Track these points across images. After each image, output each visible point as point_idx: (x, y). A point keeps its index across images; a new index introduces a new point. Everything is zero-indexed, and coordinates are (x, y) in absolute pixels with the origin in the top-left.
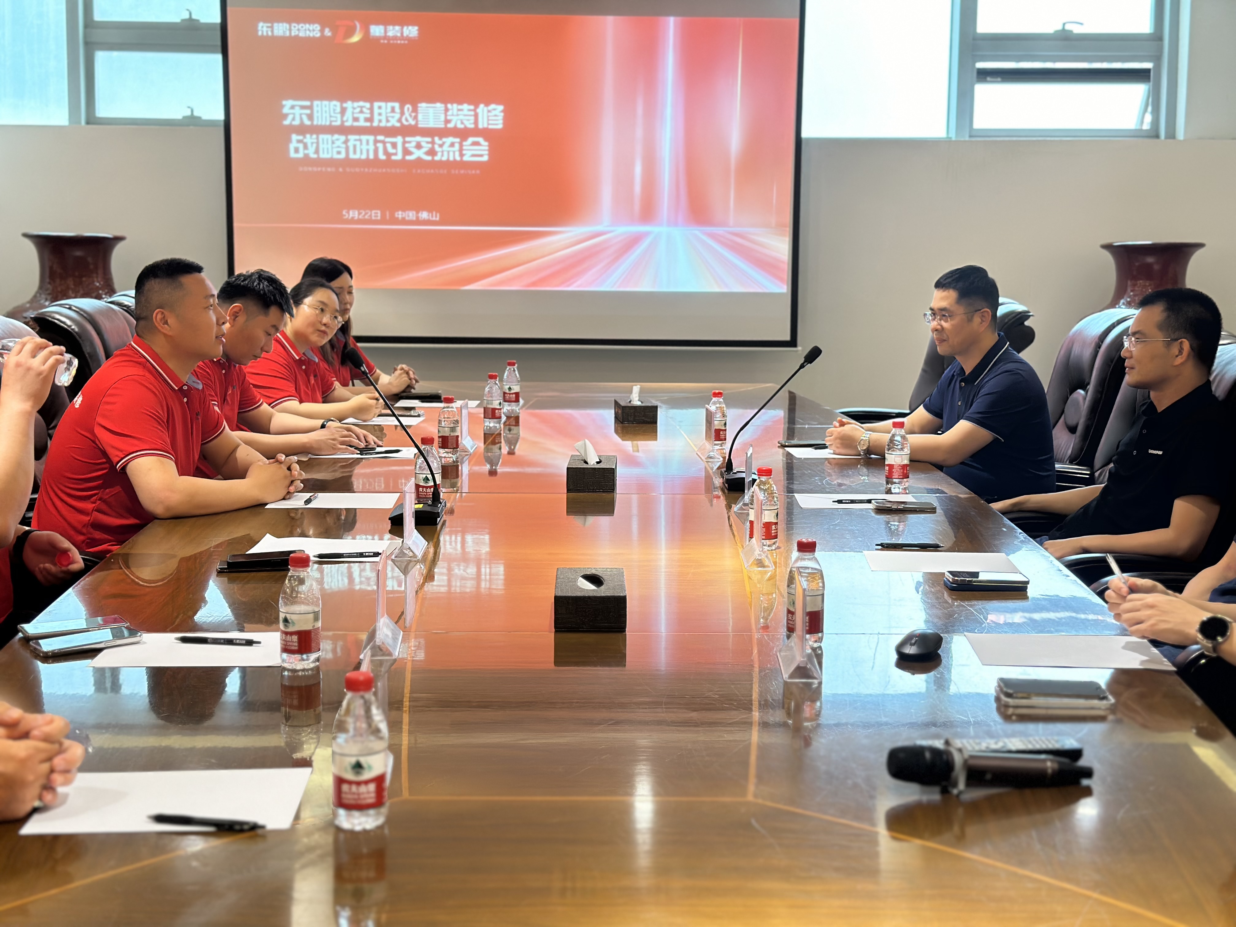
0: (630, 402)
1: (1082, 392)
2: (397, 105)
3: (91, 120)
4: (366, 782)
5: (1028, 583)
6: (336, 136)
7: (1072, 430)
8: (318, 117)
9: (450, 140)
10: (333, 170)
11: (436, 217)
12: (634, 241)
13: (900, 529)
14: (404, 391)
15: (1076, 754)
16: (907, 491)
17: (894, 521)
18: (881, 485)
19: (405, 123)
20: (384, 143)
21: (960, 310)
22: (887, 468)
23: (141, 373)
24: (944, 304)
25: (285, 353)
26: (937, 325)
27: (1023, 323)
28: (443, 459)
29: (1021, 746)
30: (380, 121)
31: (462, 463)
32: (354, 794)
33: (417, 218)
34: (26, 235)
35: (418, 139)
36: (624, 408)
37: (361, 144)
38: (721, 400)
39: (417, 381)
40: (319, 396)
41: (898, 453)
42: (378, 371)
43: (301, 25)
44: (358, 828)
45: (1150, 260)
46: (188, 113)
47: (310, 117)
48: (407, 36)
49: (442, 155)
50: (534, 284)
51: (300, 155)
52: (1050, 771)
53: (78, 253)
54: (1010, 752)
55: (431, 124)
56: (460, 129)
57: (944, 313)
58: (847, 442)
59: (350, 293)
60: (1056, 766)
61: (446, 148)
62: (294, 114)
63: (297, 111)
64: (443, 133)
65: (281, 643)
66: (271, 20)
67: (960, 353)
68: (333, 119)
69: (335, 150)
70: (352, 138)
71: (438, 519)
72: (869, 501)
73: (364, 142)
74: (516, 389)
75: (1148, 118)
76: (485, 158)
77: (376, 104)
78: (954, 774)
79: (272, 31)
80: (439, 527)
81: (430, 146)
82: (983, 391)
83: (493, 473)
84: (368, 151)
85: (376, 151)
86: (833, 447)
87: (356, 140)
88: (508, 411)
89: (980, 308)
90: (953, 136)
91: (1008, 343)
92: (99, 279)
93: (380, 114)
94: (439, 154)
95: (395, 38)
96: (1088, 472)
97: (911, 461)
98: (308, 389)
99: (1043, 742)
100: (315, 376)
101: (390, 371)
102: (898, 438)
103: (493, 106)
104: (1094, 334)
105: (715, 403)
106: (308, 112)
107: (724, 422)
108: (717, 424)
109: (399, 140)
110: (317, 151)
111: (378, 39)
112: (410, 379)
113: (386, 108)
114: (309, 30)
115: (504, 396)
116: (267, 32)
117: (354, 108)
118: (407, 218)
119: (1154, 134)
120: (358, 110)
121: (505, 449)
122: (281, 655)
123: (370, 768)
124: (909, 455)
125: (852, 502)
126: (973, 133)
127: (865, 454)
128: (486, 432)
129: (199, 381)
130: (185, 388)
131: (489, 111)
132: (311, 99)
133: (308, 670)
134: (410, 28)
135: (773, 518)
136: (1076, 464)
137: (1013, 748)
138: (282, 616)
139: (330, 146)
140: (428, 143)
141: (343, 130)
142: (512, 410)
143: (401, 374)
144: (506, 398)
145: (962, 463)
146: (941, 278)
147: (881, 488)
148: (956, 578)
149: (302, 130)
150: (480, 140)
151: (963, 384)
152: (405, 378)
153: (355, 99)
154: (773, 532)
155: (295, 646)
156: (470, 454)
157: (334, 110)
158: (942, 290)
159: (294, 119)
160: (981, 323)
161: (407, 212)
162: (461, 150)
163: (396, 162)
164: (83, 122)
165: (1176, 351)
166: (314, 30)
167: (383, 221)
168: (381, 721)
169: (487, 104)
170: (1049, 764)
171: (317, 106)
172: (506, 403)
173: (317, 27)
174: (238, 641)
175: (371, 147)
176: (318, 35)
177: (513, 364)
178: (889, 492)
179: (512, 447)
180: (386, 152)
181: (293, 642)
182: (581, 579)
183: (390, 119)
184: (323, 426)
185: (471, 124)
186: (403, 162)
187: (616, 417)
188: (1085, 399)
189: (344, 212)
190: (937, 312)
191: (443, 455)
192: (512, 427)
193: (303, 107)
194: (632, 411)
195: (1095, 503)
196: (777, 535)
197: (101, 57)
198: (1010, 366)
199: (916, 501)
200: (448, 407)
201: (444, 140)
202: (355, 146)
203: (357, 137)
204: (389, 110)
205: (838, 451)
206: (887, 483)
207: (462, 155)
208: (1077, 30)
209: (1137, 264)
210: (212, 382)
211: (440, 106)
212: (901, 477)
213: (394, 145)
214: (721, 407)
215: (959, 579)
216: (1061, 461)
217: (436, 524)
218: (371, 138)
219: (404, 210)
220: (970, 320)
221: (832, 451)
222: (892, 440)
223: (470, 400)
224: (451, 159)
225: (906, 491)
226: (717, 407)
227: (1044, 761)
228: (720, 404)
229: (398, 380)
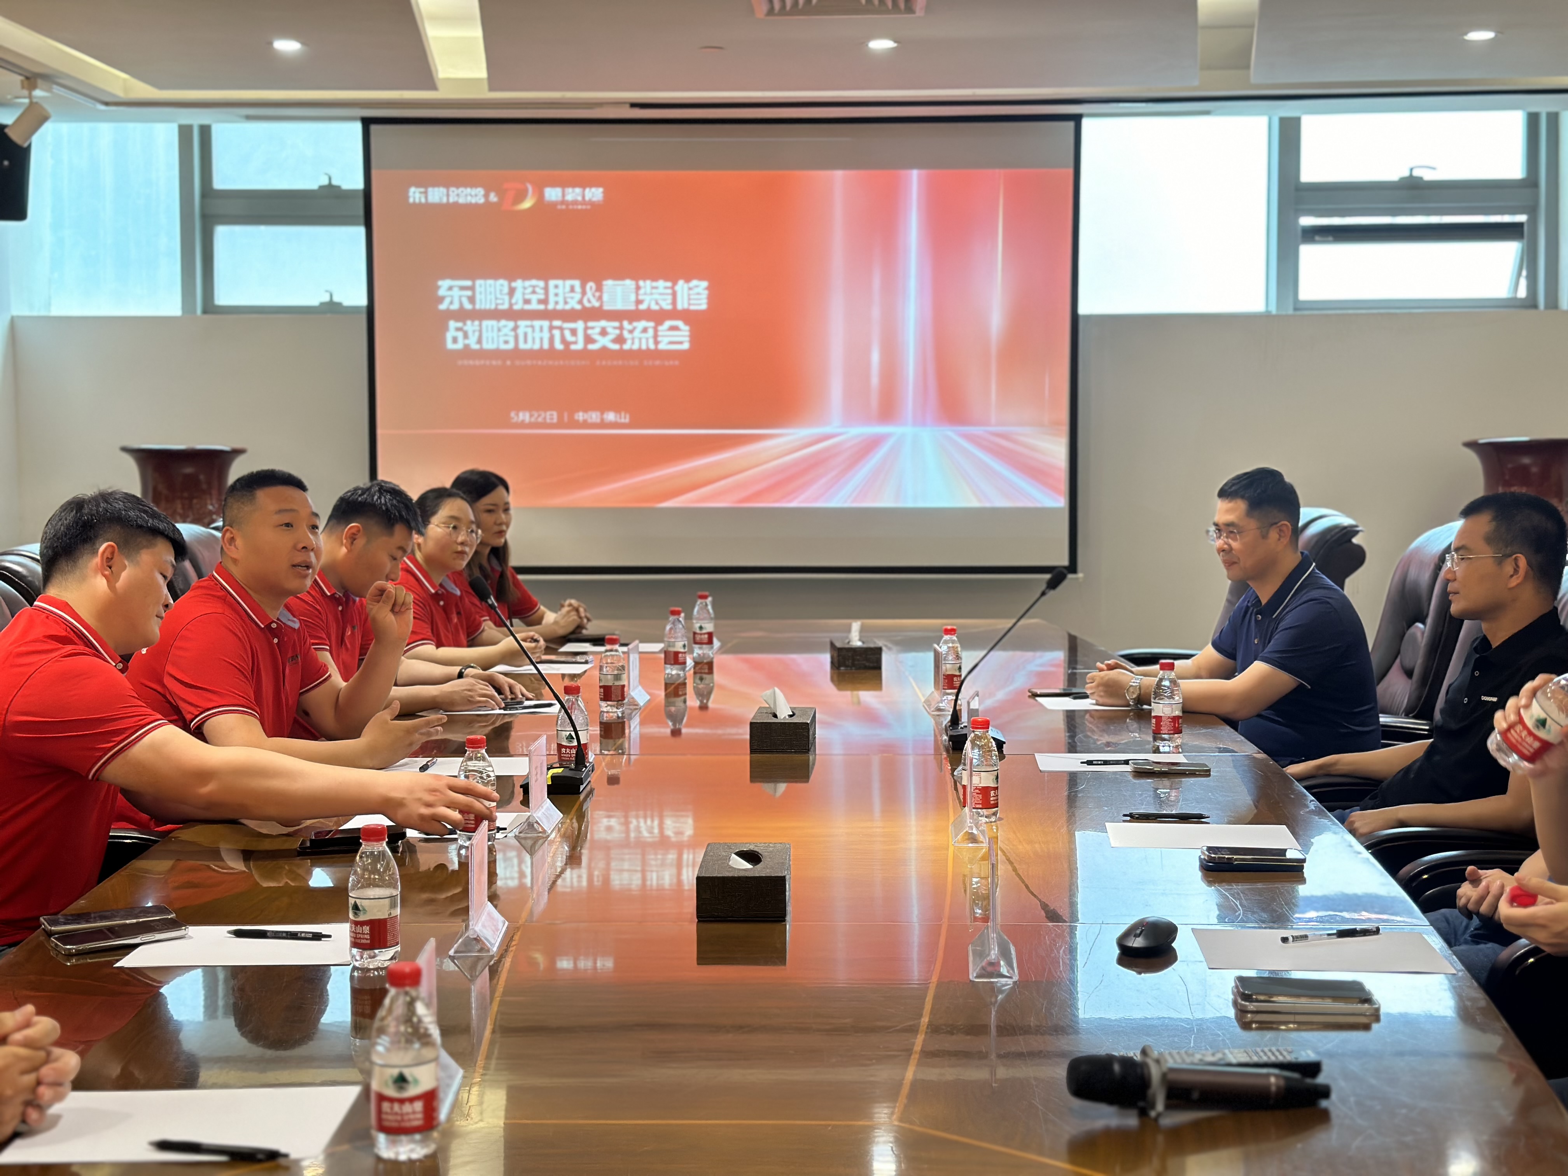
0: (849, 642)
1: (1420, 625)
2: (577, 283)
3: (209, 307)
4: (412, 1100)
5: (1304, 861)
6: (503, 322)
7: (1409, 673)
8: (481, 300)
9: (643, 324)
10: (499, 363)
11: (625, 418)
12: (871, 445)
13: (1172, 798)
14: (573, 632)
15: (1313, 1069)
16: (1180, 750)
17: (1164, 789)
18: (1149, 742)
19: (587, 305)
20: (561, 329)
21: (1252, 525)
22: (1154, 721)
23: (220, 611)
24: (1230, 518)
25: (418, 587)
26: (1224, 545)
27: (1350, 541)
28: (605, 715)
29: (1244, 1059)
30: (557, 303)
31: (630, 719)
32: (396, 1114)
33: (602, 419)
34: (125, 449)
35: (603, 323)
36: (840, 650)
37: (533, 331)
38: (955, 638)
39: (589, 620)
40: (463, 638)
41: (1167, 701)
42: (542, 608)
43: (461, 189)
44: (403, 1157)
45: (1526, 460)
46: (326, 298)
47: (472, 300)
48: (590, 200)
49: (633, 343)
50: (747, 499)
51: (459, 346)
52: (1273, 1089)
53: (189, 470)
54: (1230, 1065)
55: (619, 306)
56: (655, 312)
57: (1231, 529)
58: (1112, 689)
59: (506, 510)
60: (1282, 1083)
61: (637, 333)
62: (452, 297)
63: (456, 292)
64: (633, 316)
65: (351, 937)
66: (424, 184)
67: (1253, 578)
68: (499, 301)
69: (502, 339)
70: (522, 324)
71: (582, 787)
72: (1126, 762)
73: (537, 329)
74: (709, 627)
75: (1523, 283)
76: (686, 346)
77: (552, 283)
78: (1151, 1092)
79: (426, 198)
80: (582, 796)
81: (617, 332)
82: (1283, 625)
83: (676, 733)
84: (541, 339)
85: (552, 339)
86: (1095, 696)
87: (527, 326)
88: (699, 655)
89: (1276, 521)
90: (1273, 309)
91: (1314, 564)
92: (214, 501)
93: (556, 295)
94: (629, 342)
95: (575, 202)
96: (1427, 728)
97: (1184, 711)
98: (448, 631)
99: (1273, 1054)
100: (458, 613)
101: (555, 609)
102: (1166, 683)
103: (695, 282)
104: (1434, 551)
105: (946, 642)
106: (469, 293)
107: (958, 665)
108: (948, 668)
109: (580, 325)
110: (479, 341)
111: (553, 205)
112: (580, 618)
113: (564, 287)
114: (471, 195)
115: (694, 638)
116: (420, 198)
117: (525, 288)
118: (589, 421)
119: (1530, 303)
120: (530, 290)
121: (693, 702)
122: (351, 950)
123: (416, 1081)
124: (1181, 705)
125: (1106, 763)
126: (1299, 306)
127: (1136, 704)
128: (668, 682)
129: (295, 619)
130: (274, 626)
131: (690, 289)
132: (473, 278)
133: (382, 969)
134: (593, 190)
135: (991, 780)
136: (1415, 717)
137: (1234, 1061)
138: (351, 901)
139: (495, 334)
140: (615, 328)
141: (512, 315)
142: (704, 654)
143: (569, 612)
144: (694, 640)
145: (1259, 716)
146: (1226, 485)
147: (1147, 746)
148: (1213, 856)
149: (462, 315)
150: (680, 323)
151: (1259, 616)
152: (573, 616)
153: (525, 278)
154: (992, 799)
155: (366, 939)
156: (640, 708)
157: (501, 291)
158: (1227, 501)
159: (451, 303)
160: (1279, 539)
161: (590, 413)
162: (656, 336)
163: (577, 352)
164: (199, 311)
165: (1509, 568)
166: (476, 195)
167: (560, 425)
168: (431, 1023)
169: (688, 280)
170: (1273, 1080)
171: (481, 286)
172: (697, 646)
173: (480, 191)
174: (303, 935)
175: (546, 335)
176: (482, 201)
177: (705, 597)
178: (1157, 751)
179: (705, 701)
180: (563, 340)
181: (364, 934)
182: (734, 856)
183: (569, 300)
184: (460, 675)
185: (668, 304)
186: (585, 353)
187: (832, 663)
188: (1423, 633)
189: (513, 414)
190: (1222, 527)
191: (605, 710)
192: (704, 676)
193: (463, 288)
194: (850, 654)
195: (1418, 764)
196: (997, 803)
197: (222, 232)
198: (1316, 594)
199: (1187, 762)
200: (611, 650)
201: (635, 324)
202: (526, 335)
203: (528, 323)
204: (568, 289)
205: (1101, 700)
206: (1155, 739)
207: (656, 342)
208: (1428, 176)
209: (1510, 466)
210: (323, 622)
211: (629, 283)
212: (1172, 732)
213: (574, 332)
214: (953, 647)
215: (1216, 856)
216: (1387, 712)
217: (579, 793)
218: (546, 324)
219: (585, 411)
220: (1265, 536)
221: (1094, 702)
222: (1159, 685)
223: (641, 642)
224: (644, 347)
225: (1177, 749)
226: (949, 647)
227: (1268, 1075)
228: (953, 643)
229: (566, 618)
